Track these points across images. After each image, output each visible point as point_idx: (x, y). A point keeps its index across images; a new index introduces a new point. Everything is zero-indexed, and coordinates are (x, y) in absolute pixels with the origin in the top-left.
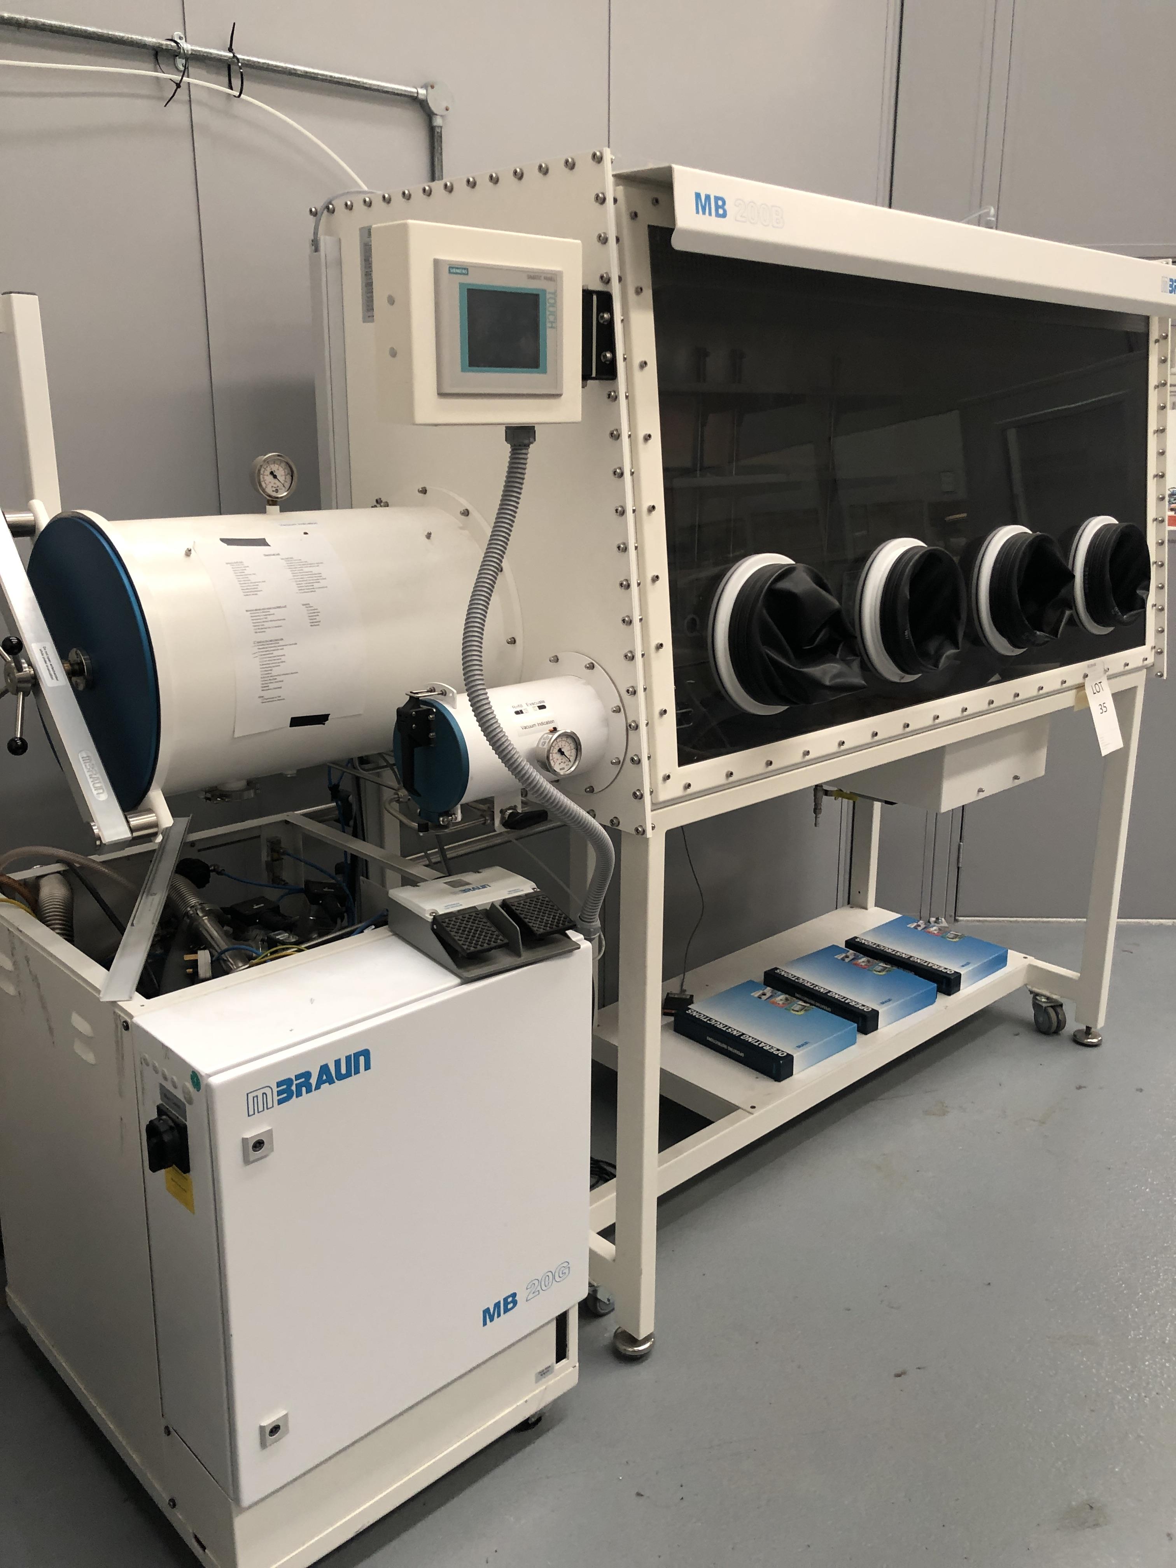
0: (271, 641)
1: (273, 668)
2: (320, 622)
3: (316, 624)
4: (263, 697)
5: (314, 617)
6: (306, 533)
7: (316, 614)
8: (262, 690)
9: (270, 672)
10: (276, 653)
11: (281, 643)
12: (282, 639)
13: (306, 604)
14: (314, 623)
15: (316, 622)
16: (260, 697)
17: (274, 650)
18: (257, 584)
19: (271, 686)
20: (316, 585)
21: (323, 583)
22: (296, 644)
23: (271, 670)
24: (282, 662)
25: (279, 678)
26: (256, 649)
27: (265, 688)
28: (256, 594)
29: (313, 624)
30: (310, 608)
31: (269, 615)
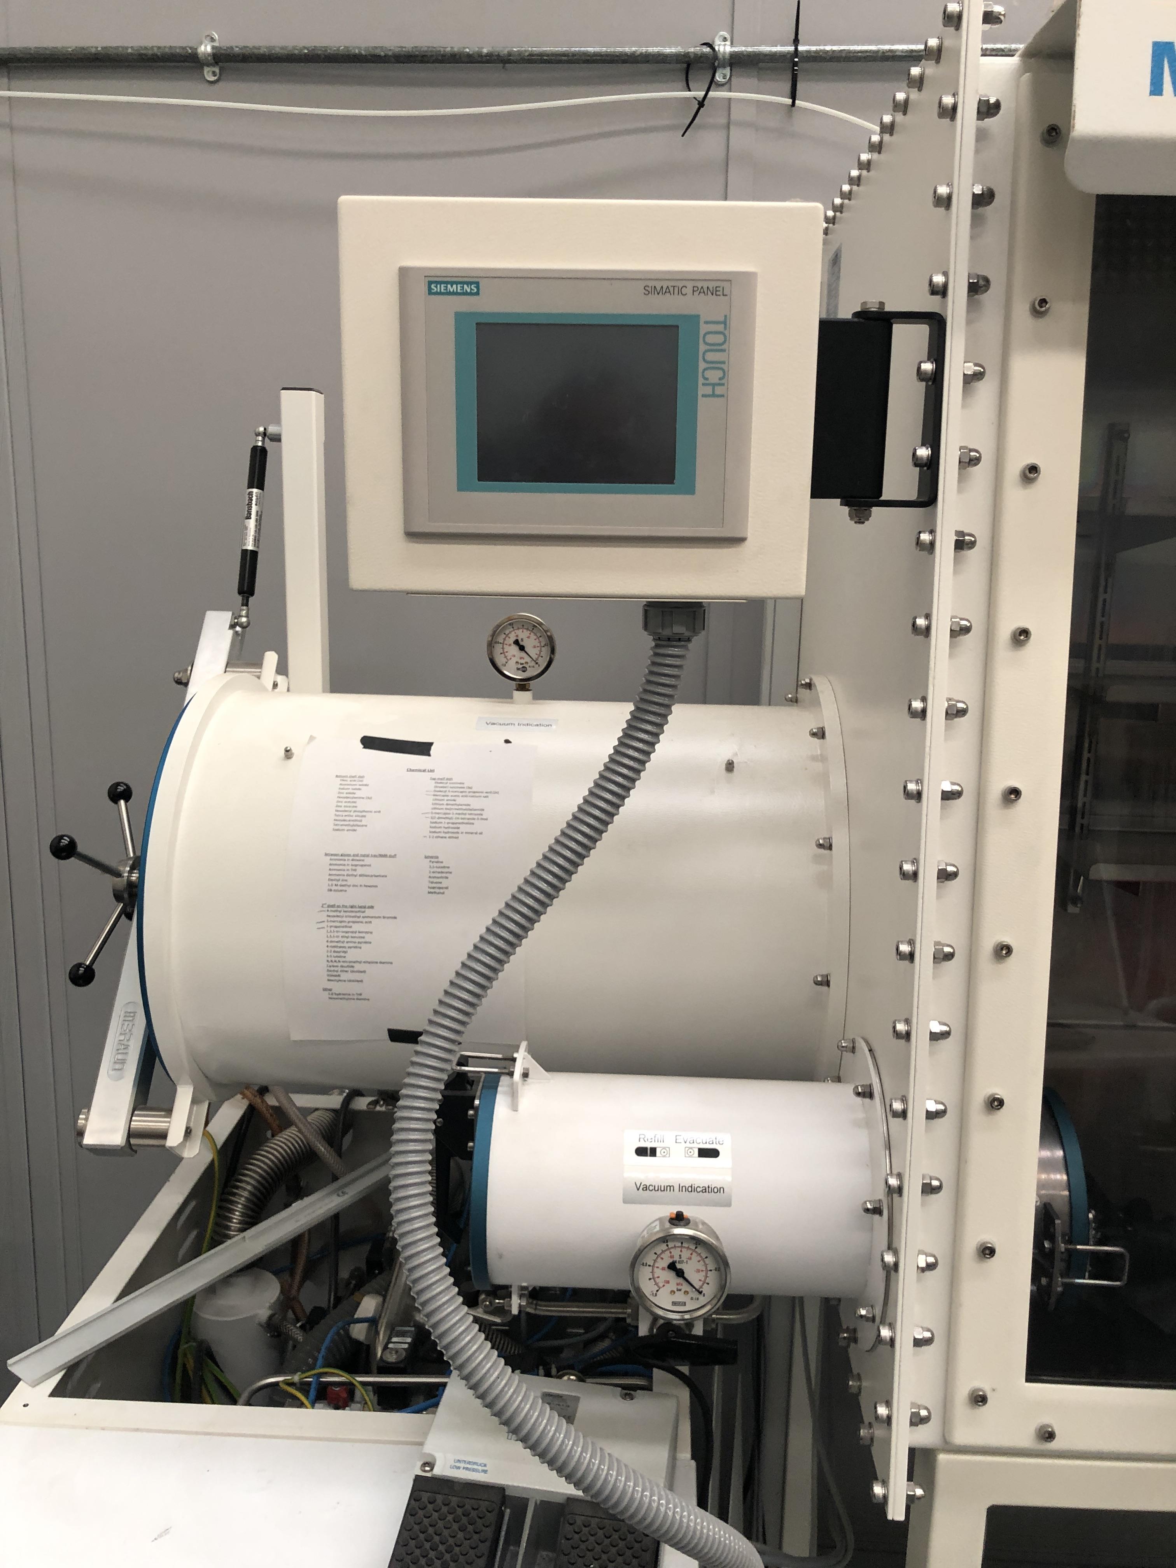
0: (352, 907)
1: (349, 950)
2: (447, 888)
3: (437, 891)
4: (330, 990)
5: (440, 880)
6: (507, 741)
7: (444, 875)
8: (328, 980)
9: (343, 954)
10: (356, 927)
11: (368, 912)
12: (372, 907)
13: (432, 857)
14: (437, 889)
15: (440, 888)
16: (325, 990)
17: (354, 922)
18: (364, 814)
19: (344, 976)
20: (464, 828)
21: (478, 826)
22: (395, 918)
23: (345, 952)
24: (366, 943)
25: (357, 967)
26: (323, 916)
27: (333, 975)
28: (355, 830)
29: (432, 890)
30: (435, 865)
31: (362, 866)
